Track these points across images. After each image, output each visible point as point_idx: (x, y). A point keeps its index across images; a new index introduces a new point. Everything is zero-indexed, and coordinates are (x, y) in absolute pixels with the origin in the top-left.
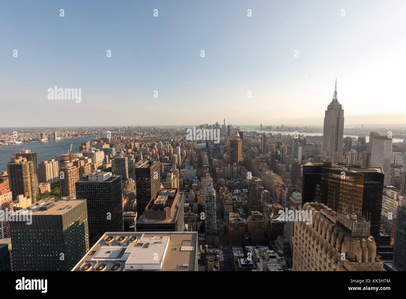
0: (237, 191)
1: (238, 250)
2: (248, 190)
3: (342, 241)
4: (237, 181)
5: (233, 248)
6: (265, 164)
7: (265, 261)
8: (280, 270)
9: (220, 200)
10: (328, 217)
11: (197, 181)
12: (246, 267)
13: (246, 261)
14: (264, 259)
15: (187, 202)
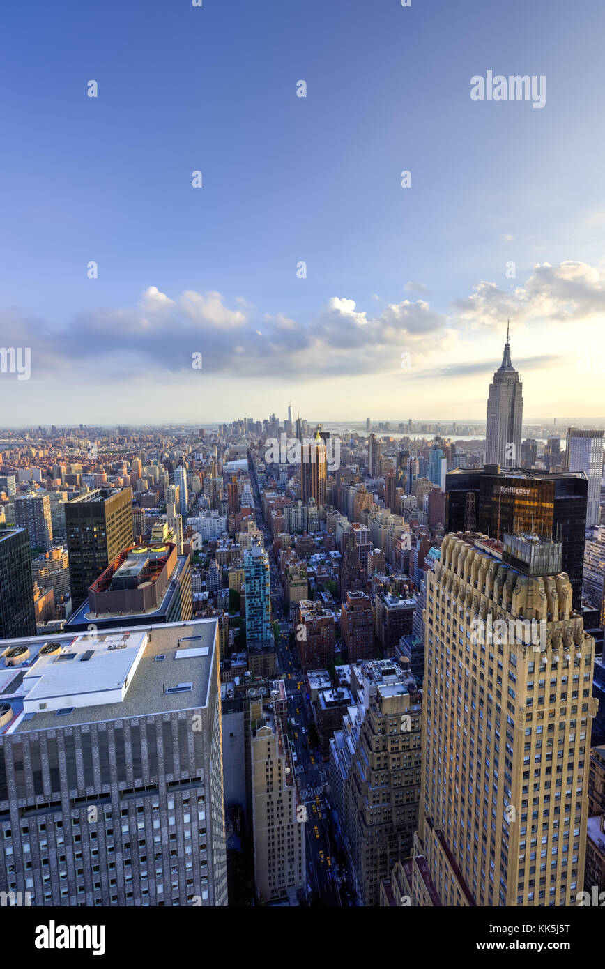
0: (317, 557)
1: (318, 676)
2: (340, 552)
3: (513, 586)
4: (318, 536)
5: (309, 675)
6: (377, 497)
7: (373, 683)
8: (402, 693)
9: (280, 579)
10: (488, 550)
11: (227, 541)
12: (337, 707)
13: (335, 694)
14: (371, 678)
15: (203, 589)
